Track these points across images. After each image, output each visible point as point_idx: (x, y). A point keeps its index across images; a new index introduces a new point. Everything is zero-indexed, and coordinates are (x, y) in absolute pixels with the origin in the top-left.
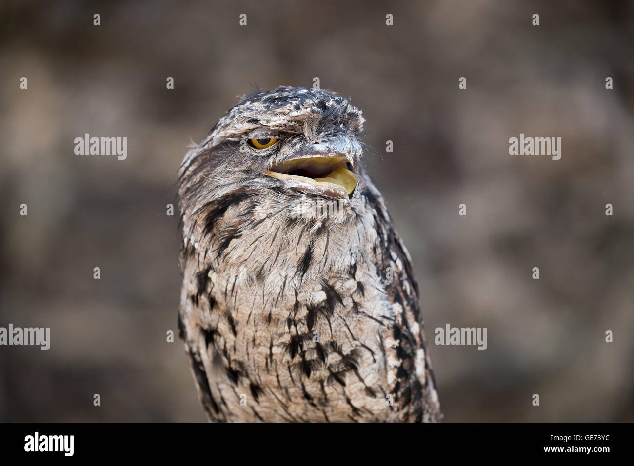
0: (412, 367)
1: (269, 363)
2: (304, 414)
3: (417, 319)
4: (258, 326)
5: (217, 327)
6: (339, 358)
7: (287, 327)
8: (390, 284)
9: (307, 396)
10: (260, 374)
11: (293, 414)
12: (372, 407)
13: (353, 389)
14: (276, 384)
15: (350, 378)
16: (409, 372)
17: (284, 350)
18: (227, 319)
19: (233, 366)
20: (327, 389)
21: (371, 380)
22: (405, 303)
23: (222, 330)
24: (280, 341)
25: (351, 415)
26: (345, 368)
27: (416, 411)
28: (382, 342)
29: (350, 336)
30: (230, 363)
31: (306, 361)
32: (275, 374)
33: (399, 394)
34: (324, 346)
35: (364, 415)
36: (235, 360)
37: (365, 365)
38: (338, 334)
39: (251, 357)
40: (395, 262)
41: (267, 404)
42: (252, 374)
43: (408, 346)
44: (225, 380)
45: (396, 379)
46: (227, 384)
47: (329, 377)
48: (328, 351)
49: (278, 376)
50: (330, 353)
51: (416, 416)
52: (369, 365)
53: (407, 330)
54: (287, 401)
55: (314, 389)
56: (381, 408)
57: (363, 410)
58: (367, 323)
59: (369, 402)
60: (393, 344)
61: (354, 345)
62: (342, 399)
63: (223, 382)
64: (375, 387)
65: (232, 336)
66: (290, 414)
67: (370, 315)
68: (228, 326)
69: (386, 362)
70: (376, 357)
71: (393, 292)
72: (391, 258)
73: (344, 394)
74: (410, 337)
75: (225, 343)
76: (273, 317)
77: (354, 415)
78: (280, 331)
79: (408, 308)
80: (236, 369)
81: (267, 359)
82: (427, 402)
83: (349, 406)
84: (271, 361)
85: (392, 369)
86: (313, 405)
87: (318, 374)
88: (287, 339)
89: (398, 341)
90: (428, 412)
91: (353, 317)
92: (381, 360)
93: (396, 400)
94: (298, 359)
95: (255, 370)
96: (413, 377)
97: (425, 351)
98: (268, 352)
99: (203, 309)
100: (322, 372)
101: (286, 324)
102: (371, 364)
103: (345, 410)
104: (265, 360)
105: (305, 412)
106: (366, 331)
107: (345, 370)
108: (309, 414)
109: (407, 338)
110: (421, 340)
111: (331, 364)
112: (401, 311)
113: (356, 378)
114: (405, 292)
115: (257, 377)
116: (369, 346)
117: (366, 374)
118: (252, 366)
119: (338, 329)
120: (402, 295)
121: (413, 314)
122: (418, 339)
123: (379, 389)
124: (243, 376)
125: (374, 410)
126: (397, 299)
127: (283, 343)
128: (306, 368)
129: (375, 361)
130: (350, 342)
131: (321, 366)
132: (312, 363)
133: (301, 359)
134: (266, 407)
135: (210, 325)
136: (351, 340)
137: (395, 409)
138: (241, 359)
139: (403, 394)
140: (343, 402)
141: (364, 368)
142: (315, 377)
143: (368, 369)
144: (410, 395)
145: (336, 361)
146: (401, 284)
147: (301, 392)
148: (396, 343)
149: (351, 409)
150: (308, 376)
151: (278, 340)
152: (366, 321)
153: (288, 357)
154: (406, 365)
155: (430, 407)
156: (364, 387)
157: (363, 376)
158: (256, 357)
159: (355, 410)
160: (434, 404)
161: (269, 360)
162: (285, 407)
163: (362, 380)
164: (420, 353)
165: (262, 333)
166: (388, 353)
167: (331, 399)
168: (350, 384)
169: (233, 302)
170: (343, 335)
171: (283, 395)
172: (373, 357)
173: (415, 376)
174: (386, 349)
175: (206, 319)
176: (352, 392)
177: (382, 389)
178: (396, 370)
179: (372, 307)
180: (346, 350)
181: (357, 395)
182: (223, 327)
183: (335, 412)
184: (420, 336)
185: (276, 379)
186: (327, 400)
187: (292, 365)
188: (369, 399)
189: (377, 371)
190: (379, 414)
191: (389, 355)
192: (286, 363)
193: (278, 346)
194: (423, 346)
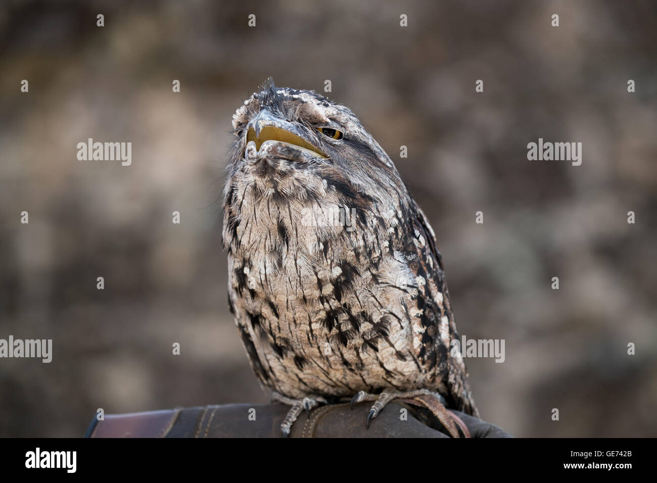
0: (437, 333)
1: (311, 338)
2: (344, 378)
3: (440, 290)
4: (296, 309)
5: (261, 313)
6: (371, 326)
7: (321, 305)
8: (413, 259)
9: (345, 363)
10: (304, 348)
11: (334, 379)
12: (403, 369)
13: (385, 353)
14: (319, 354)
15: (381, 344)
16: (433, 338)
17: (322, 325)
18: (268, 304)
19: (278, 342)
20: (361, 355)
21: (400, 345)
22: (428, 276)
23: (265, 314)
24: (317, 318)
25: (385, 377)
26: (377, 335)
27: (441, 372)
28: (407, 311)
29: (377, 304)
30: (275, 339)
31: (343, 332)
32: (316, 346)
33: (426, 357)
34: (356, 317)
35: (397, 377)
36: (280, 337)
37: (394, 331)
38: (366, 304)
39: (294, 334)
40: (418, 238)
41: (310, 371)
42: (296, 349)
43: (432, 314)
44: (271, 352)
45: (422, 344)
46: (274, 356)
47: (363, 344)
48: (360, 320)
49: (319, 348)
50: (363, 323)
51: (443, 376)
52: (397, 331)
53: (431, 300)
54: (328, 368)
55: (351, 356)
56: (411, 370)
57: (395, 372)
58: (391, 292)
59: (400, 365)
60: (417, 313)
61: (383, 313)
62: (375, 364)
63: (269, 353)
64: (404, 351)
65: (275, 318)
66: (331, 379)
67: (394, 284)
68: (270, 310)
69: (411, 329)
70: (403, 325)
71: (416, 267)
72: (414, 235)
73: (377, 359)
74: (433, 306)
75: (270, 324)
76: (308, 298)
77: (388, 377)
78: (316, 309)
79: (431, 280)
80: (281, 345)
81: (308, 335)
82: (452, 364)
83: (382, 369)
84: (313, 335)
85: (417, 336)
86: (351, 370)
87: (353, 342)
88: (323, 315)
89: (422, 310)
90: (453, 372)
91: (378, 288)
92: (408, 327)
93: (423, 363)
94: (335, 331)
95: (299, 345)
96: (438, 342)
97: (448, 318)
98: (308, 328)
99: (246, 299)
100: (357, 341)
101: (320, 302)
102: (399, 331)
103: (379, 373)
104: (307, 336)
105: (344, 376)
106: (391, 300)
107: (377, 337)
108: (347, 378)
109: (430, 307)
110: (445, 307)
111: (364, 332)
112: (424, 283)
113: (387, 344)
114: (428, 265)
115: (302, 351)
116: (396, 314)
117: (395, 340)
118: (296, 341)
119: (366, 300)
120: (425, 268)
121: (436, 285)
122: (441, 307)
123: (408, 353)
124: (288, 349)
125: (404, 372)
126: (420, 272)
127: (320, 319)
128: (343, 338)
129: (402, 328)
130: (379, 310)
131: (356, 335)
132: (348, 332)
133: (338, 331)
134: (309, 374)
135: (254, 311)
136: (379, 308)
137: (423, 371)
138: (285, 336)
139: (428, 358)
140: (377, 366)
141: (393, 335)
142: (351, 345)
143: (397, 336)
144: (436, 358)
145: (368, 329)
146: (424, 258)
147: (341, 359)
148: (421, 312)
149: (384, 372)
150: (346, 345)
151: (316, 317)
152: (390, 291)
153: (326, 330)
154: (431, 331)
155: (455, 368)
156: (394, 352)
157: (393, 342)
158: (298, 333)
159: (388, 372)
160: (459, 365)
161: (310, 335)
162: (327, 374)
163: (392, 345)
164: (444, 320)
165: (300, 313)
166: (413, 322)
167: (366, 364)
168: (382, 350)
169: (270, 290)
170: (371, 305)
171: (324, 363)
172: (400, 323)
173: (440, 340)
174: (411, 318)
175: (250, 306)
176: (384, 356)
177: (410, 353)
178: (421, 336)
179: (395, 277)
180: (376, 318)
181: (389, 360)
182: (266, 311)
183: (370, 375)
184: (444, 304)
185: (318, 351)
186: (363, 365)
187: (330, 337)
188: (400, 362)
189: (405, 336)
190: (410, 375)
191: (414, 323)
192: (325, 336)
193: (316, 322)
194: (446, 314)
